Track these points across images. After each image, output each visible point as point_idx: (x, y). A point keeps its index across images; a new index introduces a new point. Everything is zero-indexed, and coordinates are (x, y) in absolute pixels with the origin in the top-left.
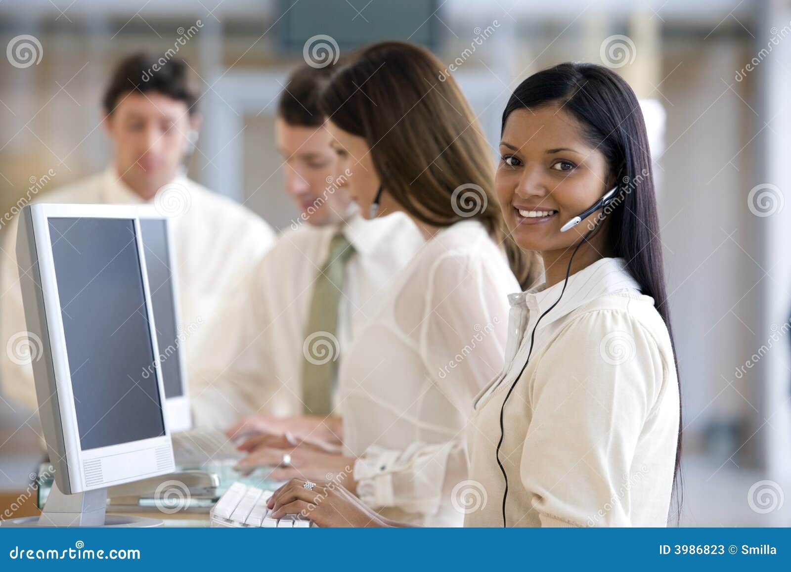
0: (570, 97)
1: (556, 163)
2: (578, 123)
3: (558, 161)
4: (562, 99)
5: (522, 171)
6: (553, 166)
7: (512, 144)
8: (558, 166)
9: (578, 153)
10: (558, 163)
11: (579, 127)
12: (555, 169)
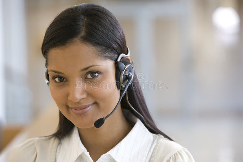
0: (83, 34)
1: (87, 75)
2: (93, 48)
3: (88, 73)
4: (79, 36)
5: (68, 85)
6: (86, 77)
7: (57, 70)
8: (89, 76)
9: (100, 66)
10: (88, 74)
11: (96, 50)
12: (88, 78)
